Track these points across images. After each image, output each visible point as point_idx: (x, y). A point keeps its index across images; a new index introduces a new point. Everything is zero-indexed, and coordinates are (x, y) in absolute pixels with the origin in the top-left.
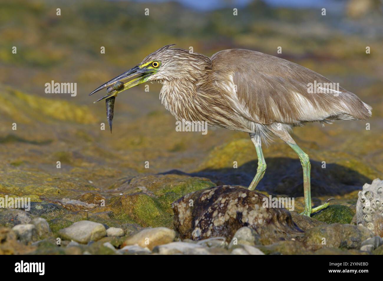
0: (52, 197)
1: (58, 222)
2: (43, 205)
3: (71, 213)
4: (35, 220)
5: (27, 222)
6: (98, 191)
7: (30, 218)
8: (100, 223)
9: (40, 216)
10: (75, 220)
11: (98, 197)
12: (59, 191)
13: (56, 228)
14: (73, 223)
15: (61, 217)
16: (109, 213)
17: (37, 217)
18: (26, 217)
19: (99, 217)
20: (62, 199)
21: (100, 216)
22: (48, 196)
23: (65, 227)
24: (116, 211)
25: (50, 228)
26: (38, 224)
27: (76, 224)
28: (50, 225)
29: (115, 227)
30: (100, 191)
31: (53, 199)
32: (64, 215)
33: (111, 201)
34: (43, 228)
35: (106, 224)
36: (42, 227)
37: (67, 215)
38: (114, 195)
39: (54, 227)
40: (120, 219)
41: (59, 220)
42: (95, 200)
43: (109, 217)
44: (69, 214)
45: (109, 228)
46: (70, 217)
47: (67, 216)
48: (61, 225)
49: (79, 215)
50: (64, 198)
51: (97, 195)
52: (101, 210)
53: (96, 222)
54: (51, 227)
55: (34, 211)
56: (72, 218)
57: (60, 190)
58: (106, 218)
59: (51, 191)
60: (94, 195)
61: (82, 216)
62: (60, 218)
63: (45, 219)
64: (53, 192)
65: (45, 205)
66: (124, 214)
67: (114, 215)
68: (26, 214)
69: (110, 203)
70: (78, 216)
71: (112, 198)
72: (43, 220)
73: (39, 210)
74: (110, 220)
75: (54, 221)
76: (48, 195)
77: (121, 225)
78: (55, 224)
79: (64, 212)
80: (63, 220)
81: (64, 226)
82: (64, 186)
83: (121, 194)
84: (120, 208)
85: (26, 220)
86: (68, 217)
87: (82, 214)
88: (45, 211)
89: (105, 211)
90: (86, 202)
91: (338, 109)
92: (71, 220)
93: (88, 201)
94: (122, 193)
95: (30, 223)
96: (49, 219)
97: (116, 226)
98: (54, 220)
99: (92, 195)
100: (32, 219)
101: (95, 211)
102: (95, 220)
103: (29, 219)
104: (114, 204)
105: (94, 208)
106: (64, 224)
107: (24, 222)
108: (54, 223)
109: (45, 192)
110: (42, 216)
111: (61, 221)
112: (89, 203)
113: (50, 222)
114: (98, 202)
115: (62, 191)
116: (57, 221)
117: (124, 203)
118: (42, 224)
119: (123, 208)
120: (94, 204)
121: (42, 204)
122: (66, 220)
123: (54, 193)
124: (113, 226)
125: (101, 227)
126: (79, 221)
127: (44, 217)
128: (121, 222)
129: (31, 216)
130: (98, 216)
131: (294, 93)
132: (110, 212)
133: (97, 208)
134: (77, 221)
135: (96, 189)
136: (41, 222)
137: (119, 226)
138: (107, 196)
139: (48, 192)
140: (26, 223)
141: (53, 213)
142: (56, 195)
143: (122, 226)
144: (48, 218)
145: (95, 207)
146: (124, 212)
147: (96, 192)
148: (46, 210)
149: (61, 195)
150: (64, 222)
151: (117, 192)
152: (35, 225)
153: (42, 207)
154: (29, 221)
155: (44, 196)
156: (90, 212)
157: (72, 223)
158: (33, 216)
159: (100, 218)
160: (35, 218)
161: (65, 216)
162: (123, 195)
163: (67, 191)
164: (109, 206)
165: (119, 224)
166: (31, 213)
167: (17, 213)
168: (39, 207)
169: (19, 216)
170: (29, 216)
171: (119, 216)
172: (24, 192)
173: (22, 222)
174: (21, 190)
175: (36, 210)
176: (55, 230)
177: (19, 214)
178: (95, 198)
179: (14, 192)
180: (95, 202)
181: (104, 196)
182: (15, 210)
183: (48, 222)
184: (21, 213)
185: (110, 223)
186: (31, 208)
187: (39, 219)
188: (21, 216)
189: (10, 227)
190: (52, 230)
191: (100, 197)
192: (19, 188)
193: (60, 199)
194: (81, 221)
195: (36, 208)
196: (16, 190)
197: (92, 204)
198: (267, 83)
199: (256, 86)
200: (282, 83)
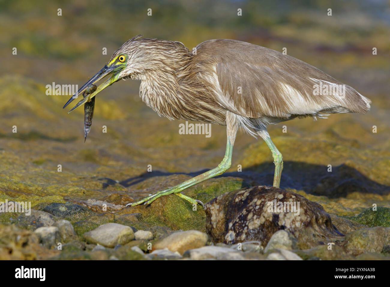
0: (77, 198)
1: (83, 224)
2: (67, 207)
3: (97, 215)
4: (59, 222)
5: (50, 224)
6: (126, 192)
7: (53, 220)
8: (128, 226)
9: (64, 218)
10: (101, 223)
11: (125, 198)
12: (84, 191)
13: (81, 231)
14: (99, 225)
15: (87, 219)
16: (138, 215)
18: (49, 219)
19: (127, 219)
20: (87, 200)
21: (128, 218)
22: (72, 196)
23: (90, 230)
24: (144, 213)
25: (75, 231)
26: (62, 226)
27: (102, 227)
28: (75, 228)
29: (143, 230)
30: (128, 191)
31: (78, 200)
32: (89, 216)
34: (68, 231)
35: (134, 226)
36: (66, 230)
37: (92, 217)
38: (142, 196)
39: (79, 229)
40: (149, 222)
41: (84, 222)
42: (123, 201)
43: (137, 220)
44: (94, 216)
45: (137, 231)
46: (96, 219)
47: (92, 218)
48: (86, 227)
49: (105, 217)
50: (90, 198)
51: (124, 196)
52: (129, 212)
53: (124, 224)
54: (75, 229)
55: (58, 213)
56: (98, 220)
57: (86, 190)
58: (134, 220)
59: (76, 191)
60: (121, 196)
61: (108, 218)
62: (85, 220)
63: (69, 221)
64: (78, 192)
65: (70, 206)
66: (154, 216)
67: (143, 217)
68: (49, 216)
70: (104, 218)
72: (68, 222)
73: (63, 212)
74: (139, 222)
75: (79, 224)
76: (73, 195)
77: (150, 228)
78: (80, 227)
79: (89, 214)
80: (88, 223)
81: (89, 229)
82: (90, 186)
84: (149, 210)
85: (49, 222)
86: (93, 219)
87: (108, 216)
88: (69, 213)
89: (133, 213)
90: (113, 203)
91: (331, 102)
92: (97, 223)
93: (115, 202)
95: (53, 225)
96: (74, 222)
97: (144, 229)
98: (79, 222)
99: (119, 195)
100: (55, 221)
101: (122, 213)
102: (123, 222)
103: (52, 221)
105: (121, 209)
106: (89, 227)
107: (47, 224)
108: (79, 226)
109: (69, 193)
110: (66, 218)
111: (86, 223)
112: (116, 205)
113: (74, 224)
115: (88, 191)
116: (82, 223)
117: (153, 205)
118: (66, 227)
119: (152, 210)
120: (122, 206)
121: (66, 205)
122: (92, 223)
123: (79, 194)
124: (142, 229)
125: (129, 229)
126: (105, 223)
127: (68, 219)
128: (150, 225)
129: (55, 218)
130: (125, 219)
131: (282, 84)
132: (139, 214)
133: (125, 210)
134: (103, 224)
135: (123, 190)
136: (65, 224)
137: (148, 229)
138: (136, 197)
139: (73, 193)
140: (49, 225)
141: (78, 215)
142: (81, 195)
143: (151, 229)
144: (72, 220)
145: (123, 209)
146: (153, 214)
147: (124, 193)
148: (71, 212)
149: (86, 195)
151: (146, 193)
152: (58, 227)
153: (67, 209)
154: (52, 224)
155: (69, 196)
156: (117, 214)
157: (98, 225)
158: (56, 217)
159: (128, 220)
160: (58, 220)
161: (90, 218)
163: (93, 191)
164: (137, 208)
165: (147, 227)
166: (54, 215)
167: (40, 215)
168: (63, 209)
169: (42, 218)
170: (52, 218)
171: (148, 219)
172: (47, 193)
173: (45, 225)
174: (44, 190)
175: (60, 211)
176: (80, 233)
177: (41, 215)
178: (123, 198)
179: (37, 192)
180: (123, 203)
181: (132, 196)
182: (38, 212)
183: (73, 224)
184: (44, 214)
185: (138, 226)
186: (54, 210)
187: (62, 222)
188: (44, 218)
189: (32, 229)
190: (76, 233)
191: (128, 198)
192: (42, 189)
193: (85, 200)
194: (107, 224)
195: (60, 209)
196: (38, 191)
197: (120, 205)
198: (253, 74)
199: (240, 77)
200: (269, 74)
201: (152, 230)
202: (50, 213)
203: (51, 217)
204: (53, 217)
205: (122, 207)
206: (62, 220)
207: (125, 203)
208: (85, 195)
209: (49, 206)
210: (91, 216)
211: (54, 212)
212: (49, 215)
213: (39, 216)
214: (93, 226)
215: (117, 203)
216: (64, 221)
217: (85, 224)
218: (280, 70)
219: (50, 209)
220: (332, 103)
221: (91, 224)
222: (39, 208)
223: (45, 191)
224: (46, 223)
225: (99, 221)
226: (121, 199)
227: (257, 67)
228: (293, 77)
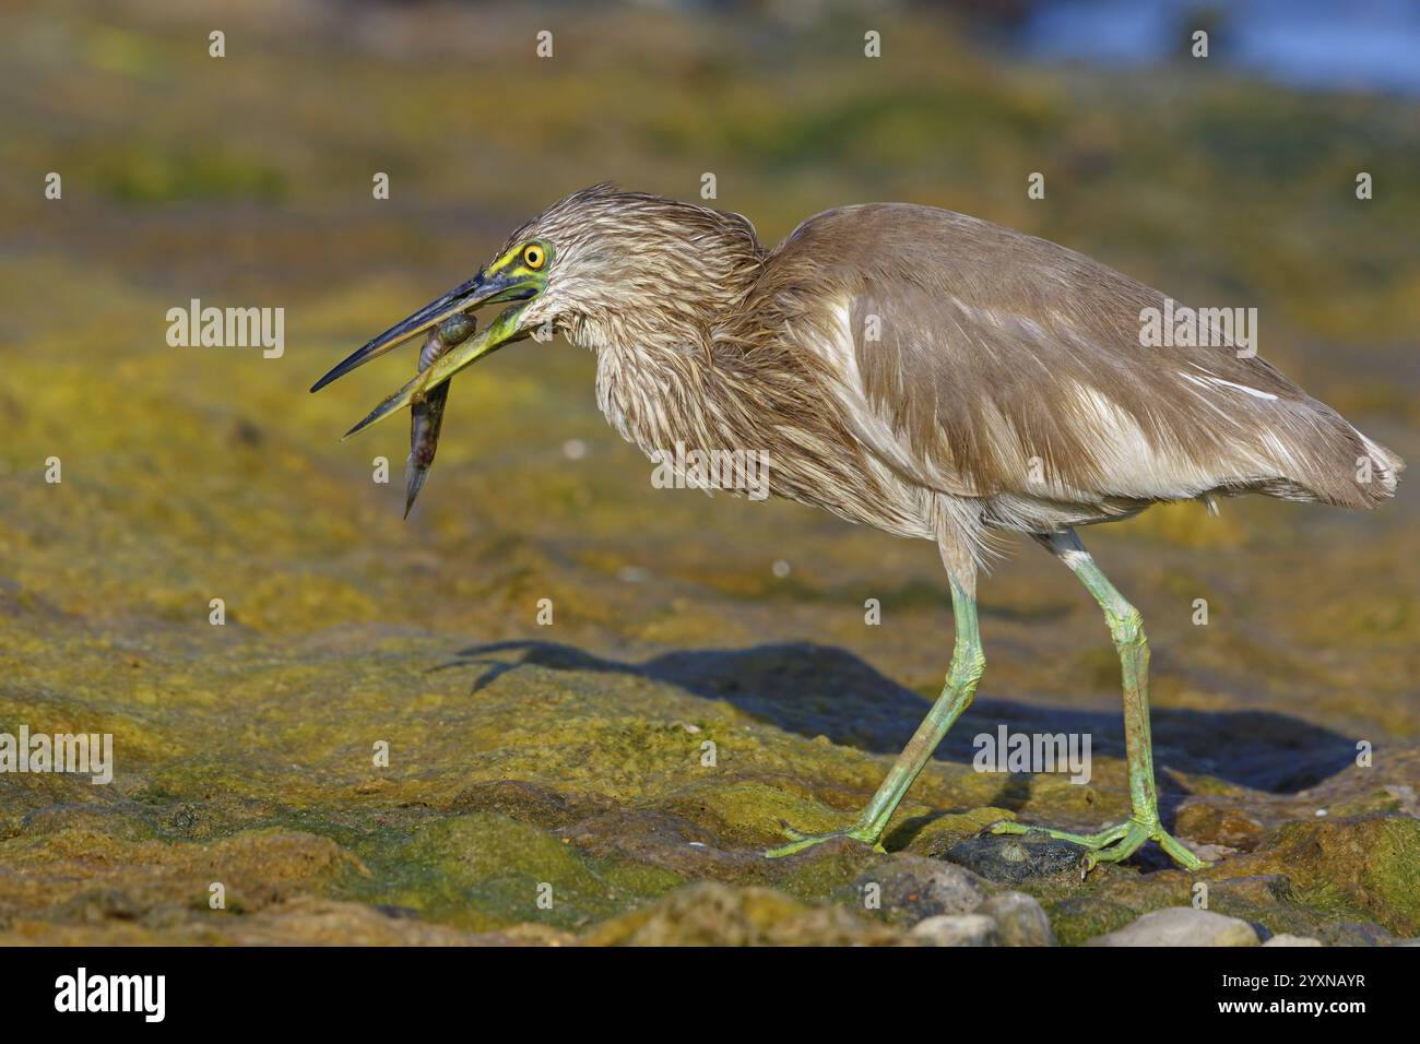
0: (1065, 816)
1: (1084, 908)
2: (1027, 846)
3: (1133, 879)
4: (998, 900)
5: (968, 906)
6: (1236, 799)
7: (978, 891)
8: (1240, 917)
9: (1017, 885)
10: (1146, 905)
11: (1234, 821)
12: (1090, 793)
13: (1075, 933)
14: (1140, 914)
15: (1097, 893)
16: (1275, 882)
17: (1006, 889)
18: (963, 887)
19: (1236, 893)
20: (1101, 824)
21: (1242, 893)
22: (1049, 812)
23: (1108, 929)
24: (1298, 875)
25: (1053, 932)
26: (1010, 914)
27: (1150, 919)
28: (1054, 922)
29: (1293, 934)
30: (1243, 797)
31: (1069, 824)
32: (1105, 882)
33: (1282, 838)
34: (1029, 931)
35: (1261, 920)
36: (1022, 927)
37: (1116, 886)
38: (1294, 816)
39: (1068, 926)
40: (1316, 905)
41: (1088, 901)
42: (1224, 833)
43: (1273, 898)
44: (1123, 880)
45: (1272, 936)
46: (1129, 891)
47: (1115, 889)
48: (1093, 918)
49: (1161, 887)
50: (1109, 820)
51: (1230, 815)
52: (1245, 869)
53: (1226, 913)
54: (1055, 926)
55: (996, 868)
56: (1136, 896)
57: (1097, 790)
58: (1263, 900)
59: (1062, 793)
60: (1219, 813)
61: (1172, 888)
62: (1090, 896)
63: (1034, 896)
64: (1067, 797)
65: (1039, 844)
66: (1331, 887)
67: (1293, 888)
68: (963, 877)
69: (1278, 843)
70: (1158, 889)
71: (1288, 824)
72: (1029, 900)
73: (1016, 865)
74: (1278, 906)
75: (1068, 908)
76: (1050, 808)
77: (1316, 928)
78: (1073, 919)
79: (1106, 874)
80: (1102, 904)
81: (1105, 928)
82: (1111, 777)
83: (1321, 813)
84: (1316, 868)
85: (965, 900)
86: (1120, 893)
87: (1170, 882)
88: (1037, 869)
89: (1258, 873)
90: (1191, 837)
91: (1249, 463)
92: (1133, 906)
93: (1199, 835)
94: (1326, 808)
95: (979, 911)
96: (1052, 900)
97: (1297, 929)
99: (1211, 811)
100: (986, 897)
101: (1221, 872)
102: (1222, 906)
103: (974, 895)
104: (1295, 851)
105: (1219, 860)
106: (1104, 919)
107: (957, 907)
108: (1070, 915)
110: (1023, 886)
111: (1095, 906)
112: (1200, 844)
113: (1051, 909)
114: (1235, 840)
115: (1103, 794)
116: (1079, 906)
117: (1328, 848)
118: (1024, 917)
119: (1324, 867)
120: (1221, 848)
121: (1027, 840)
122: (1112, 905)
123: (1072, 802)
124: (1288, 932)
125: (1242, 931)
126: (1161, 907)
127: (1031, 891)
128: (1316, 916)
129: (984, 885)
130: (1231, 893)
131: (1078, 387)
132: (1279, 877)
133: (1231, 863)
134: (1152, 909)
135: (1227, 792)
136: (1022, 909)
137: (1311, 931)
138: (1269, 817)
140: (962, 910)
141: (1066, 874)
142: (1078, 809)
143: (1320, 930)
144: (1044, 893)
145: (1224, 859)
146: (1330, 882)
147: (1229, 802)
148: (1042, 864)
149: (1097, 808)
150: (1104, 912)
151: (1306, 804)
152: (996, 918)
153: (1027, 854)
154: (975, 906)
155: (1036, 811)
156: (1204, 876)
157: (1135, 914)
158: (990, 884)
159: (1243, 900)
160: (997, 893)
161: (1108, 889)
162: (1328, 815)
163: (1120, 794)
164: (1275, 856)
165: (1307, 923)
166: (982, 874)
167: (931, 872)
168: (1014, 854)
169: (938, 882)
170: (974, 884)
171: (1310, 895)
172: (960, 797)
173: (950, 908)
174: (950, 786)
175: (1002, 863)
176: (1071, 939)
177: (938, 875)
178: (1224, 822)
179: (923, 794)
180: (1224, 838)
181: (1257, 816)
182: (925, 862)
183: (1046, 908)
184: (947, 871)
185: (1275, 918)
186: (983, 857)
187: (1011, 898)
188: (945, 884)
189: (904, 923)
190: (1059, 939)
191: (1244, 821)
192: (944, 781)
193: (1092, 825)
194: (1167, 910)
195: (1004, 855)
196: (930, 789)
197: (1213, 846)
198: (975, 341)
199: (931, 349)
200: (1034, 346)
201: (1324, 933)
202: (969, 868)
203: (971, 881)
204: (980, 883)
205: (1221, 852)
206: (1011, 893)
207: (1233, 837)
208: (1092, 806)
209: (964, 842)
210: (1112, 880)
211: (982, 863)
212: (965, 874)
213: (929, 878)
214: (1117, 915)
215: (1204, 838)
216: (1017, 897)
217: (1090, 910)
218: (1074, 337)
219: (968, 854)
220: (1254, 466)
221: (1110, 910)
222: (932, 849)
223: (955, 792)
224: (953, 902)
225: (1140, 900)
226: (1219, 823)
227: (993, 317)
228: (1118, 365)
